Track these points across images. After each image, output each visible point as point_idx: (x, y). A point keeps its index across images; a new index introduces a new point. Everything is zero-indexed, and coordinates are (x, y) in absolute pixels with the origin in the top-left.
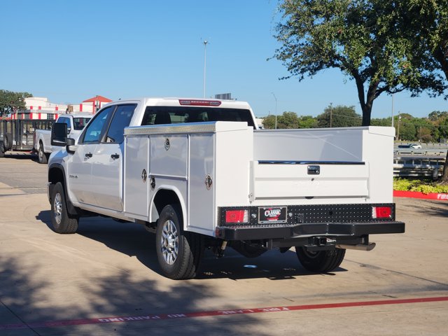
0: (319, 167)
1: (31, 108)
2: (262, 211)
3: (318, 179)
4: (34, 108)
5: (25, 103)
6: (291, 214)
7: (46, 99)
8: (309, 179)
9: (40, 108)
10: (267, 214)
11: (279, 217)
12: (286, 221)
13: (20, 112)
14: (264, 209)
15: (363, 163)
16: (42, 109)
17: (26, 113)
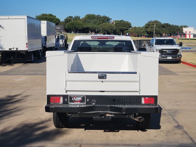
0: (106, 75)
1: (186, 32)
2: (71, 98)
3: (105, 81)
4: (187, 32)
5: (183, 30)
6: (88, 100)
7: (193, 28)
8: (100, 81)
9: (190, 32)
10: (74, 99)
11: (81, 101)
12: (85, 103)
13: (181, 34)
14: (72, 96)
15: (136, 73)
16: (191, 32)
17: (183, 35)
